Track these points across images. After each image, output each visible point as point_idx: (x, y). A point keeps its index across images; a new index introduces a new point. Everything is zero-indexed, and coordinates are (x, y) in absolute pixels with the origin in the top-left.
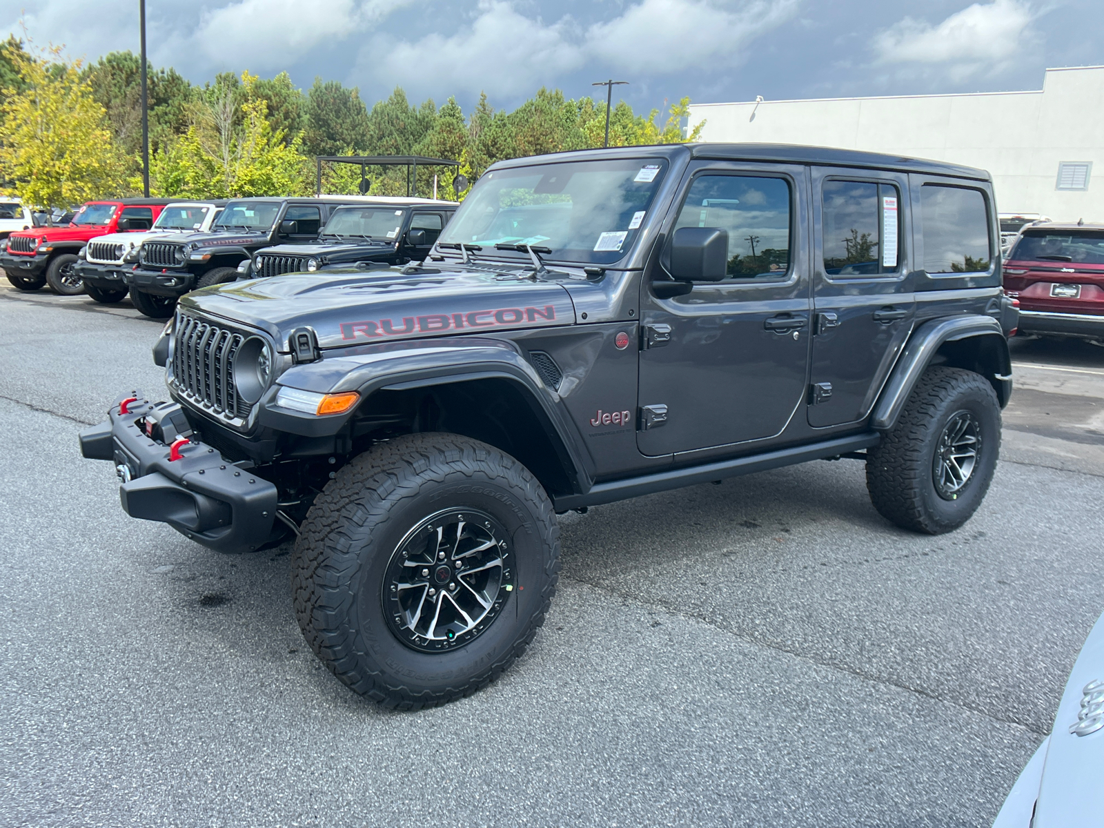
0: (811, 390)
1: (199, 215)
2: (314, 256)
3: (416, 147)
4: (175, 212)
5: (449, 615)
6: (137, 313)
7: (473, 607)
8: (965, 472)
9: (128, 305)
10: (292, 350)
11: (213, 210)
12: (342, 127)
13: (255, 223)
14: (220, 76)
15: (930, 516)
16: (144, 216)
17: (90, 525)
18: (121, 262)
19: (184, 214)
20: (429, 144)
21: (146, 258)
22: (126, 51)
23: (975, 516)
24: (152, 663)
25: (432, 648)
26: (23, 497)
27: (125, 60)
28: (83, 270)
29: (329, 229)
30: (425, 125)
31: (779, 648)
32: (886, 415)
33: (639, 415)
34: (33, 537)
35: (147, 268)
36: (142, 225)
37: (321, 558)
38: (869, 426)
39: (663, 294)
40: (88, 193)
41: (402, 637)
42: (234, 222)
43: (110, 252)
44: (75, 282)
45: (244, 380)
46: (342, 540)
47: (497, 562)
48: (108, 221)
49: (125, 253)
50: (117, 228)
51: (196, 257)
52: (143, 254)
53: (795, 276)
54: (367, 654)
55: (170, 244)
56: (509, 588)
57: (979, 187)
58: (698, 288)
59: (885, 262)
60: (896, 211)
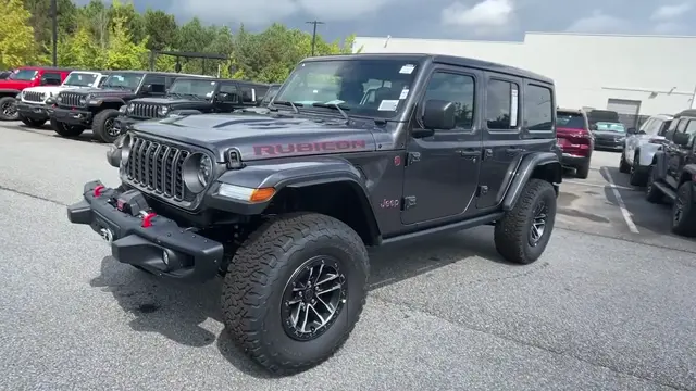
0: (479, 188)
1: (91, 79)
2: (165, 105)
3: (206, 49)
4: (75, 76)
5: (312, 317)
6: (55, 133)
7: (324, 312)
8: (540, 232)
9: (48, 128)
10: (227, 161)
11: (99, 76)
12: (165, 36)
13: (126, 84)
15: (526, 255)
16: (56, 77)
17: (57, 261)
18: (44, 103)
19: (80, 78)
20: (213, 48)
21: (62, 102)
23: (543, 255)
24: (122, 350)
25: (305, 338)
26: (8, 243)
28: (19, 107)
29: (173, 90)
30: (211, 37)
31: (474, 328)
32: (510, 202)
33: (403, 202)
34: (22, 269)
35: (62, 107)
36: (54, 81)
37: (248, 288)
38: (501, 208)
39: (417, 135)
40: (19, 62)
41: (290, 333)
42: (114, 84)
43: (37, 97)
44: (12, 113)
45: (190, 179)
46: (263, 276)
47: (339, 286)
48: (33, 79)
49: (46, 98)
50: (38, 83)
51: (93, 102)
52: (60, 99)
53: (474, 129)
54: (272, 344)
55: (77, 94)
56: (344, 301)
57: (548, 86)
58: (438, 133)
59: (511, 123)
60: (517, 97)
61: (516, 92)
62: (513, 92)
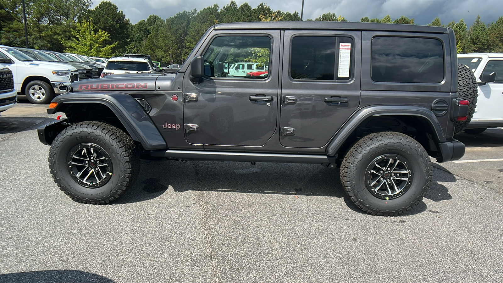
14: (362, 19)
22: (328, 13)
27: (328, 16)
47: (106, 165)
53: (270, 78)
56: (110, 174)
59: (339, 75)
60: (350, 50)
61: (349, 46)
62: (342, 45)
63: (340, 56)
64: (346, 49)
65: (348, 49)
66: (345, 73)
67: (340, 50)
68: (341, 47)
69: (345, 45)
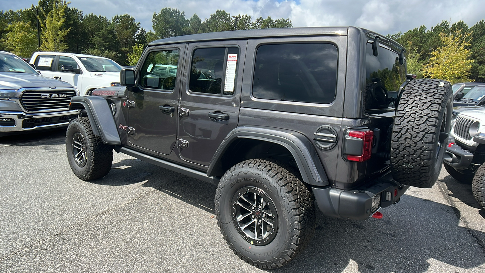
53: (174, 90)
59: (226, 89)
60: (236, 61)
61: (236, 56)
62: (230, 56)
63: (227, 68)
64: (233, 60)
65: (234, 60)
66: (230, 87)
67: (228, 61)
68: (229, 59)
69: (232, 56)
